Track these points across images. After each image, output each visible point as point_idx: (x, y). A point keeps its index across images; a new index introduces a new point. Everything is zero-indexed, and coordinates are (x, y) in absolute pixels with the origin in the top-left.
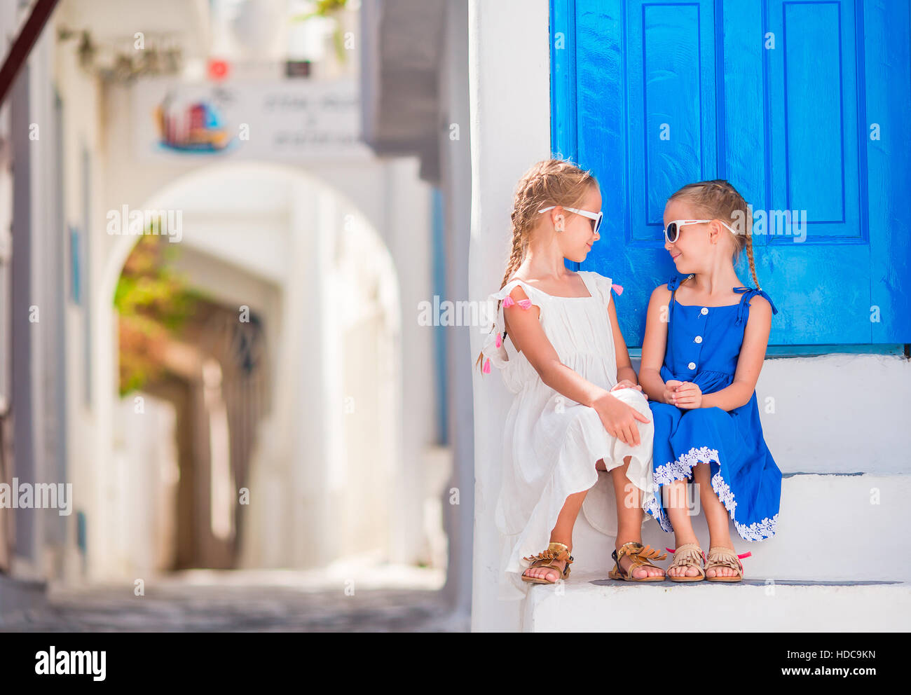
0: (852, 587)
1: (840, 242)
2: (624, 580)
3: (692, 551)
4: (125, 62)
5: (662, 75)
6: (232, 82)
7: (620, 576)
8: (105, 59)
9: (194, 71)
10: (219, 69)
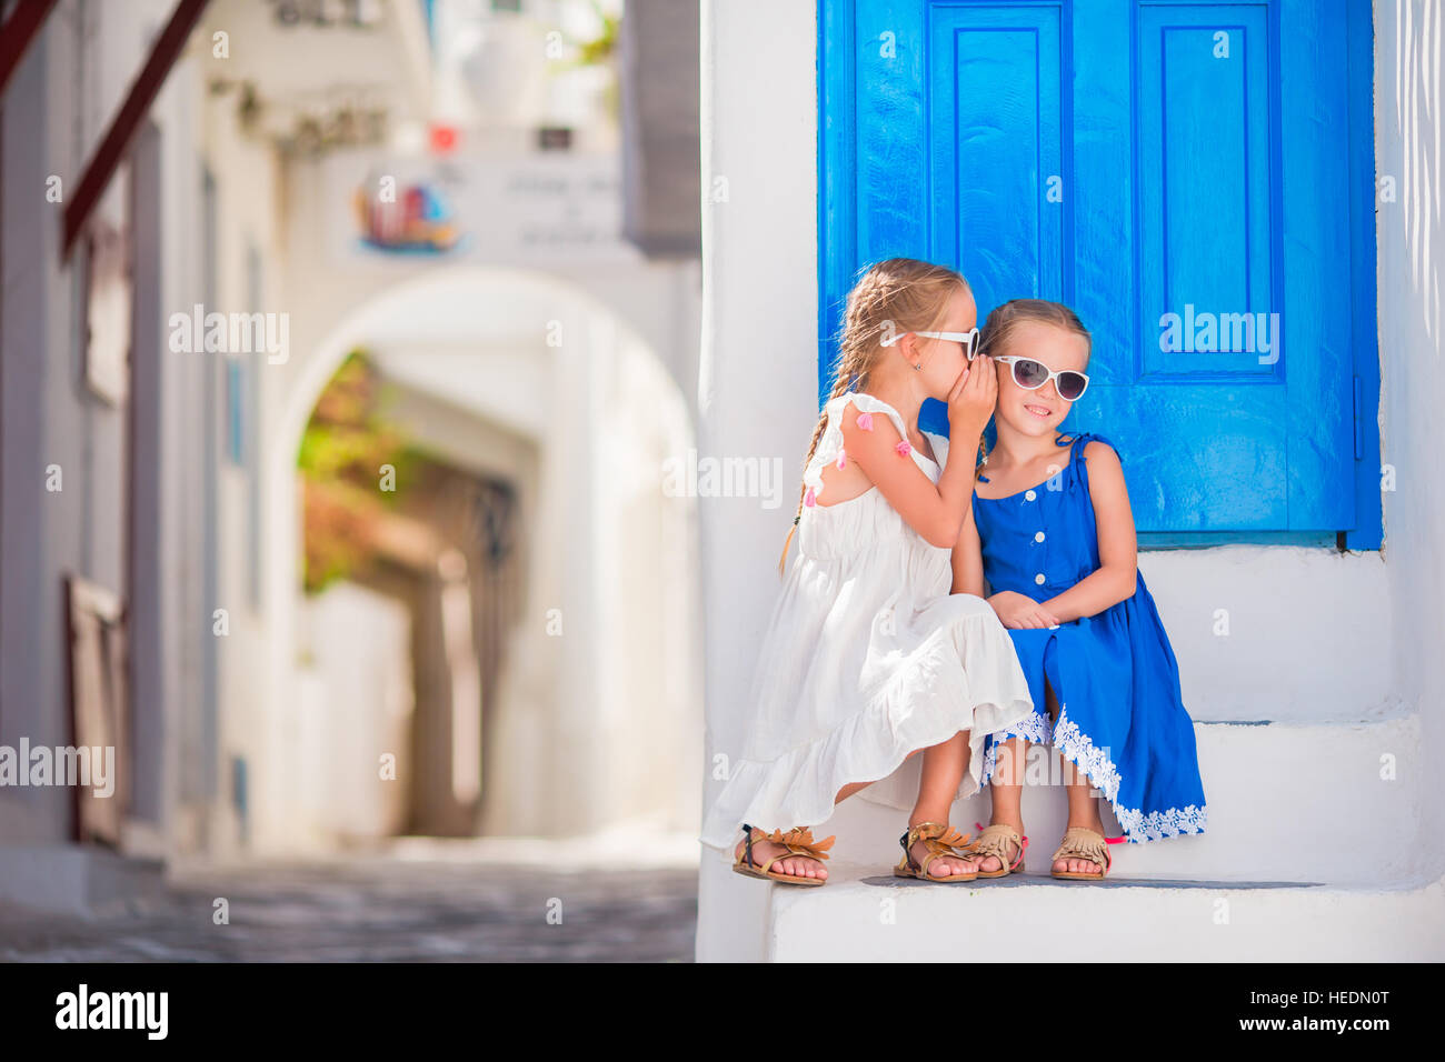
0: (1248, 891)
1: (1244, 381)
2: (915, 878)
3: (1004, 836)
4: (309, 127)
5: (981, 133)
6: (463, 156)
7: (911, 874)
8: (279, 121)
9: (408, 140)
10: (444, 138)
